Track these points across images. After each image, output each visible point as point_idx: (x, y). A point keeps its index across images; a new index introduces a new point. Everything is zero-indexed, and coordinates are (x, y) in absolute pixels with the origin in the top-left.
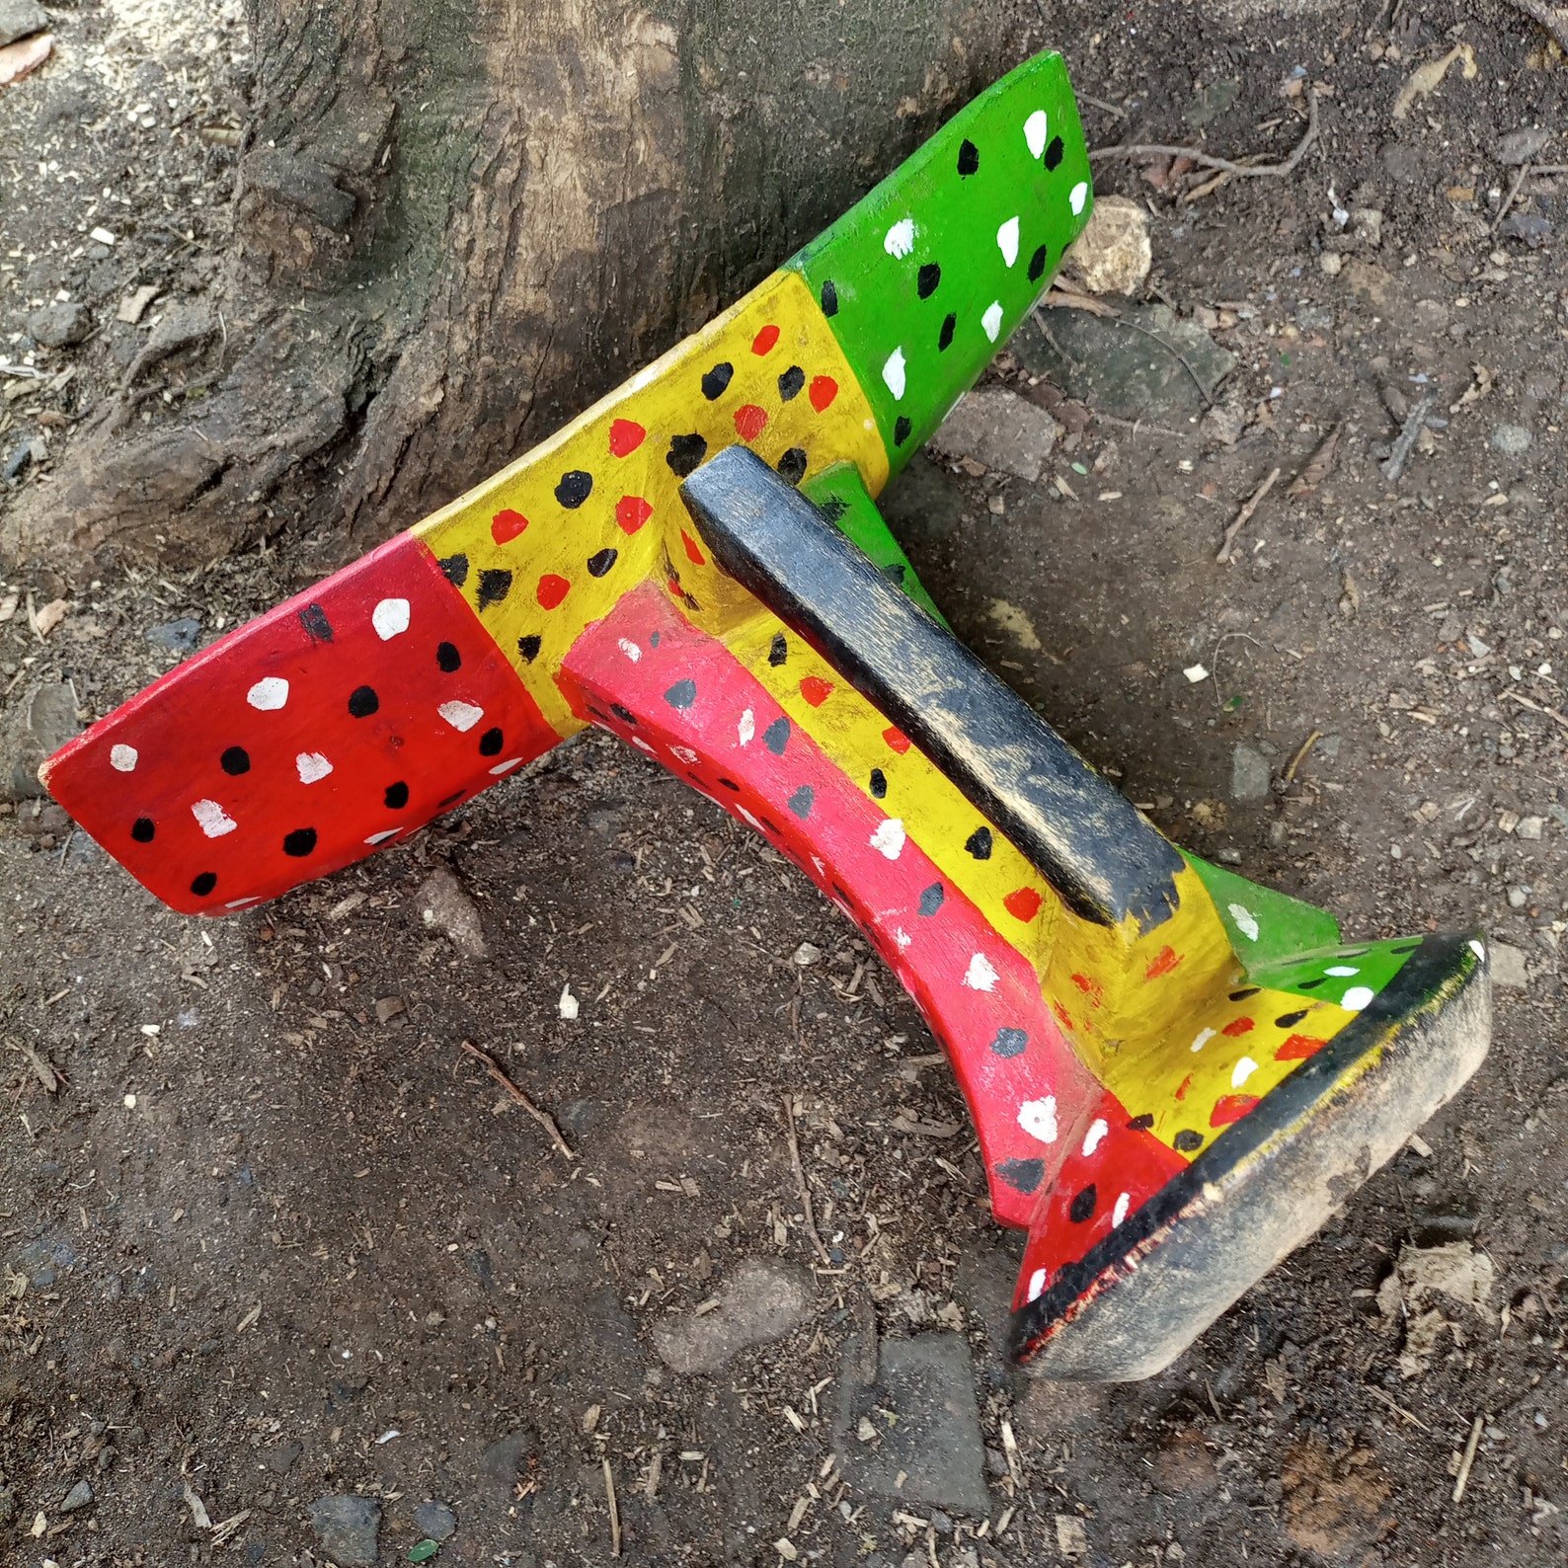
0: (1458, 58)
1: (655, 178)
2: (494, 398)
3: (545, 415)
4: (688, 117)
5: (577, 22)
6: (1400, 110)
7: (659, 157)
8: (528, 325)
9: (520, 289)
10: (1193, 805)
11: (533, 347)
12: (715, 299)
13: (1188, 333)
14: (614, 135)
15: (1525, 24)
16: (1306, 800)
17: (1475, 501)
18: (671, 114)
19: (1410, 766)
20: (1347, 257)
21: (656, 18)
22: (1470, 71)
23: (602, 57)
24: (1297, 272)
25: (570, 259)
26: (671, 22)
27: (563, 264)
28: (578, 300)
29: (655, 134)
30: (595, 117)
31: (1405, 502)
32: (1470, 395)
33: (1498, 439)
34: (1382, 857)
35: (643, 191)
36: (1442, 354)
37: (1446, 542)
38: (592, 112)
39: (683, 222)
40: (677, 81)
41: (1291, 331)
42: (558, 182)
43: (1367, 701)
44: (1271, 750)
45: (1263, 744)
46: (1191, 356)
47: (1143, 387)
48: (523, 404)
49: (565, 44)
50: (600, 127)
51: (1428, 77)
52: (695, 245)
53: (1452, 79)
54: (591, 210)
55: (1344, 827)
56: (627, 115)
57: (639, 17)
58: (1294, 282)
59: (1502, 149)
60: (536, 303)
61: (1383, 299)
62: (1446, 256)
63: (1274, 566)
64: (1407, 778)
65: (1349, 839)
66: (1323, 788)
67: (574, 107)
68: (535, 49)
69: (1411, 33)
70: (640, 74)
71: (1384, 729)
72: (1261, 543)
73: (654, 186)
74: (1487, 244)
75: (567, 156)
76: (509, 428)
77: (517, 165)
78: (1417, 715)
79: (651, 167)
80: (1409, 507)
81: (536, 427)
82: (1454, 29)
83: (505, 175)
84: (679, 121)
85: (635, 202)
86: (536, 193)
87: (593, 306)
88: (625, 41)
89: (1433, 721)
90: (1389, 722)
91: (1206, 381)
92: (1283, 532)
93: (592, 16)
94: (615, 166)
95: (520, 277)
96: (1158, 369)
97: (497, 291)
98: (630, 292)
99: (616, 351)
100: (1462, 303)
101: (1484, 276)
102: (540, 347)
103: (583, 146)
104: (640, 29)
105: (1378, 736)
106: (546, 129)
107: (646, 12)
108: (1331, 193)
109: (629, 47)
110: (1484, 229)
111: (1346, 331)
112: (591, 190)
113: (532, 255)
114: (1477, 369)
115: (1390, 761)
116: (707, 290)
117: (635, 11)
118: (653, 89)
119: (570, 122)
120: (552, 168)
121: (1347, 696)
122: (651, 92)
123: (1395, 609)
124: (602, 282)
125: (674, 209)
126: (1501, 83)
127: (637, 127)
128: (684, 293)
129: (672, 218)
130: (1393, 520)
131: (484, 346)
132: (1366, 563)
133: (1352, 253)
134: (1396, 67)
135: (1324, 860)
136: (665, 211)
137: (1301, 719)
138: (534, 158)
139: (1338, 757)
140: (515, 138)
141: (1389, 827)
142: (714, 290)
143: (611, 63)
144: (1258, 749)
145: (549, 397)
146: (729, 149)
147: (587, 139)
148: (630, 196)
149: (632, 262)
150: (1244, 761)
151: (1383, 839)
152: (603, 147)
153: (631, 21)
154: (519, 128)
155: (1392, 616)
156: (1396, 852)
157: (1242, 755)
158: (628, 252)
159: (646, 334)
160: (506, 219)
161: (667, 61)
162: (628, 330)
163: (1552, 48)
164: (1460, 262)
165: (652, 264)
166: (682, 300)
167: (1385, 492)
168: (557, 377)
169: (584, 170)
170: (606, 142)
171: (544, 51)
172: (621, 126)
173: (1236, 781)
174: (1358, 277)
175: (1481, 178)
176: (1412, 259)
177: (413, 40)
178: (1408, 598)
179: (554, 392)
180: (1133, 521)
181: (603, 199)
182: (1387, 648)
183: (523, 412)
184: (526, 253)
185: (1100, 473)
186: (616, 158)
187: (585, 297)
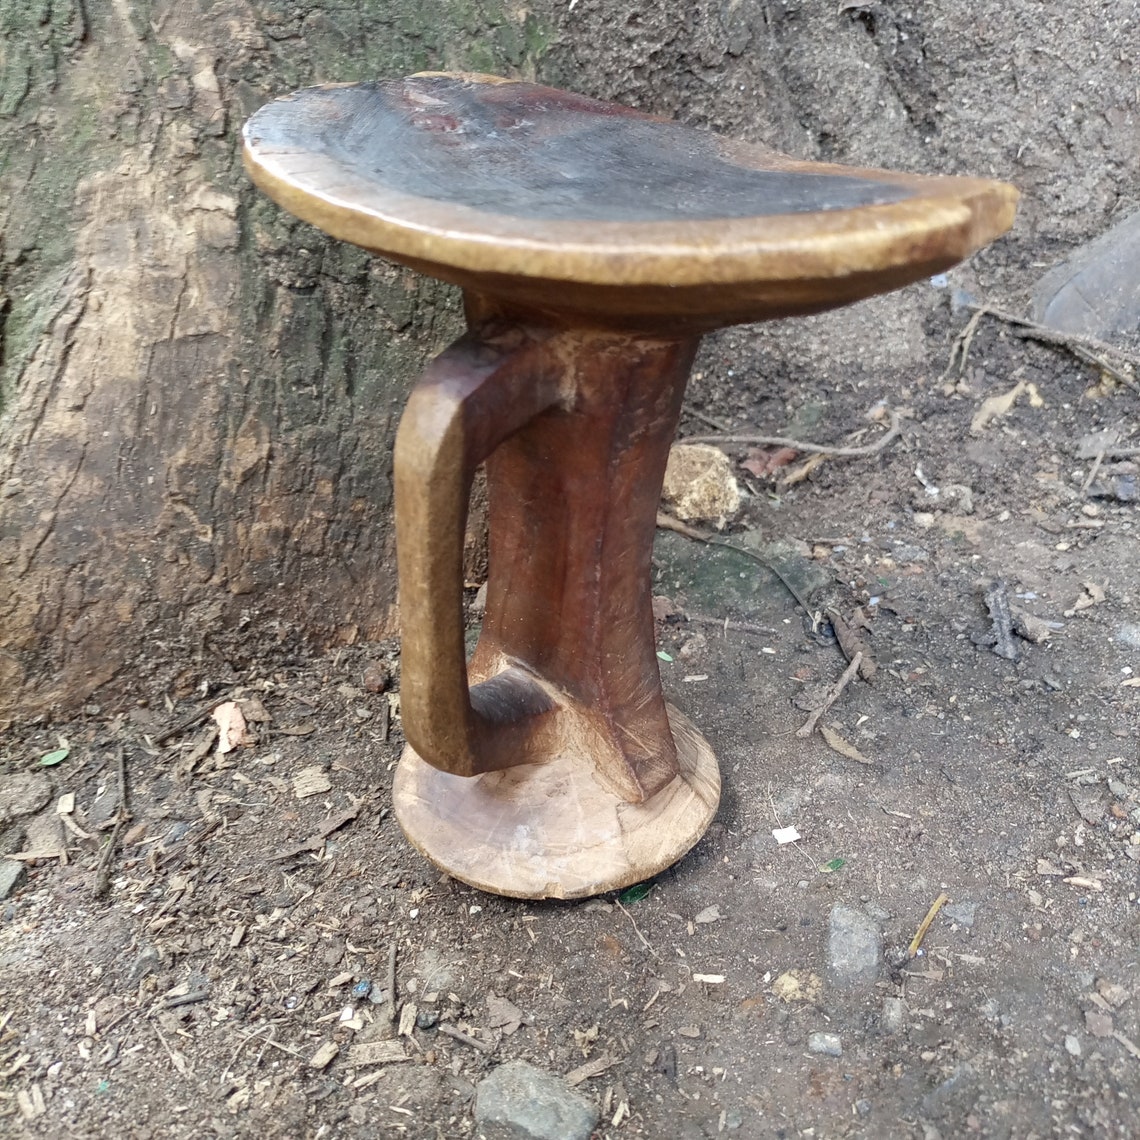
0: (1024, 391)
1: (205, 322)
2: (14, 517)
3: (65, 538)
4: (244, 276)
5: (147, 194)
6: (977, 425)
7: (211, 304)
8: (62, 447)
9: (58, 415)
10: (775, 977)
11: (63, 469)
12: (266, 446)
13: (777, 551)
14: (169, 281)
15: (1078, 368)
16: (934, 974)
17: (1109, 684)
18: (226, 269)
19: (1077, 937)
20: (939, 512)
21: (220, 189)
22: (1036, 401)
23: (166, 219)
24: (891, 525)
25: (111, 384)
26: (231, 193)
27: (102, 390)
28: (114, 427)
29: (209, 284)
30: (153, 267)
31: (1028, 683)
32: (1083, 601)
33: (1123, 635)
34: (1052, 1054)
35: (191, 331)
36: (1049, 579)
37: (1081, 718)
38: (150, 263)
39: (234, 366)
40: (233, 242)
41: (887, 562)
42: (111, 321)
43: (1007, 867)
44: (882, 914)
45: (870, 906)
46: (783, 568)
47: (733, 590)
48: (43, 525)
49: (134, 212)
50: (156, 274)
51: (1001, 404)
52: (247, 389)
53: (1021, 404)
54: (137, 344)
55: (989, 1008)
56: (183, 265)
57: (202, 188)
58: (888, 532)
59: (1077, 448)
60: (71, 426)
61: (979, 539)
62: (1039, 515)
63: (882, 738)
64: (1075, 951)
65: (1000, 1025)
66: (957, 961)
67: (136, 259)
68: (111, 221)
69: (979, 379)
70: (200, 235)
71: (1035, 897)
72: (864, 718)
73: (204, 329)
74: (1078, 504)
75: (123, 300)
76: (23, 548)
77: (78, 310)
78: (1074, 880)
79: (203, 312)
80: (1032, 688)
81: (54, 552)
82: (1015, 373)
83: (67, 319)
84: (235, 275)
85: (184, 341)
86: (88, 330)
87: (129, 432)
88: (187, 206)
89: (1098, 885)
90: (1041, 891)
91: (799, 589)
92: (889, 707)
93: (161, 189)
94: (166, 307)
95: (61, 403)
96: (747, 578)
97: (38, 420)
98: (170, 424)
99: (151, 480)
100: (1063, 546)
101: (1081, 524)
102: (70, 469)
103: (139, 289)
104: (202, 196)
105: (1028, 906)
106: (110, 281)
107: (210, 184)
108: (919, 473)
109: (192, 211)
110: (1073, 495)
111: (945, 561)
112: (140, 327)
113: (75, 382)
114: (1087, 585)
115: (1047, 931)
116: (258, 436)
117: (199, 183)
118: (211, 248)
119: (130, 272)
120: (106, 310)
121: (981, 862)
122: (209, 249)
123: (1030, 775)
124: (141, 411)
125: (224, 353)
126: (1066, 406)
127: (191, 276)
128: (231, 433)
129: (221, 361)
130: (1016, 700)
131: (16, 470)
132: (989, 736)
133: (944, 511)
134: (966, 398)
135: (964, 1051)
136: (214, 353)
137: (922, 882)
138: (93, 303)
139: (975, 926)
140: (82, 290)
141: (1058, 1013)
142: (265, 437)
143: (173, 224)
144: (863, 910)
145: (69, 521)
146: (286, 310)
147: (142, 286)
148: (178, 334)
149: (176, 395)
150: (843, 922)
151: (1052, 1029)
152: (157, 292)
153: (193, 190)
154: (88, 284)
155: (1027, 783)
156: (1073, 1046)
157: (841, 916)
158: (172, 385)
159: (185, 465)
160: (59, 354)
161: (227, 227)
162: (167, 461)
163: (1105, 380)
164: (1054, 517)
165: (197, 401)
166: (229, 441)
167: (1001, 676)
168: (82, 500)
169: (136, 310)
170: (162, 287)
171: (119, 221)
172: (174, 274)
173: (833, 946)
174: (952, 524)
175: (1063, 467)
176: (1005, 515)
177: (27, 243)
178: (1046, 766)
179: (78, 516)
180: (719, 698)
181: (150, 335)
182: (1024, 812)
183: (41, 532)
184: (69, 382)
185: (685, 660)
186: (168, 300)
187: (121, 421)
